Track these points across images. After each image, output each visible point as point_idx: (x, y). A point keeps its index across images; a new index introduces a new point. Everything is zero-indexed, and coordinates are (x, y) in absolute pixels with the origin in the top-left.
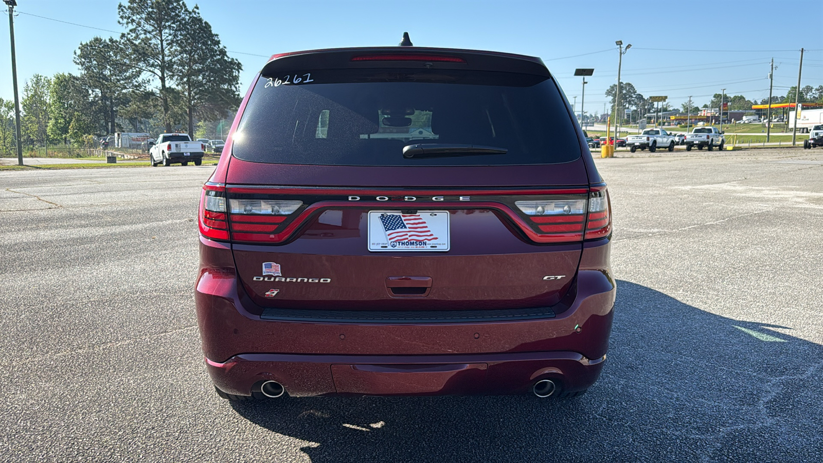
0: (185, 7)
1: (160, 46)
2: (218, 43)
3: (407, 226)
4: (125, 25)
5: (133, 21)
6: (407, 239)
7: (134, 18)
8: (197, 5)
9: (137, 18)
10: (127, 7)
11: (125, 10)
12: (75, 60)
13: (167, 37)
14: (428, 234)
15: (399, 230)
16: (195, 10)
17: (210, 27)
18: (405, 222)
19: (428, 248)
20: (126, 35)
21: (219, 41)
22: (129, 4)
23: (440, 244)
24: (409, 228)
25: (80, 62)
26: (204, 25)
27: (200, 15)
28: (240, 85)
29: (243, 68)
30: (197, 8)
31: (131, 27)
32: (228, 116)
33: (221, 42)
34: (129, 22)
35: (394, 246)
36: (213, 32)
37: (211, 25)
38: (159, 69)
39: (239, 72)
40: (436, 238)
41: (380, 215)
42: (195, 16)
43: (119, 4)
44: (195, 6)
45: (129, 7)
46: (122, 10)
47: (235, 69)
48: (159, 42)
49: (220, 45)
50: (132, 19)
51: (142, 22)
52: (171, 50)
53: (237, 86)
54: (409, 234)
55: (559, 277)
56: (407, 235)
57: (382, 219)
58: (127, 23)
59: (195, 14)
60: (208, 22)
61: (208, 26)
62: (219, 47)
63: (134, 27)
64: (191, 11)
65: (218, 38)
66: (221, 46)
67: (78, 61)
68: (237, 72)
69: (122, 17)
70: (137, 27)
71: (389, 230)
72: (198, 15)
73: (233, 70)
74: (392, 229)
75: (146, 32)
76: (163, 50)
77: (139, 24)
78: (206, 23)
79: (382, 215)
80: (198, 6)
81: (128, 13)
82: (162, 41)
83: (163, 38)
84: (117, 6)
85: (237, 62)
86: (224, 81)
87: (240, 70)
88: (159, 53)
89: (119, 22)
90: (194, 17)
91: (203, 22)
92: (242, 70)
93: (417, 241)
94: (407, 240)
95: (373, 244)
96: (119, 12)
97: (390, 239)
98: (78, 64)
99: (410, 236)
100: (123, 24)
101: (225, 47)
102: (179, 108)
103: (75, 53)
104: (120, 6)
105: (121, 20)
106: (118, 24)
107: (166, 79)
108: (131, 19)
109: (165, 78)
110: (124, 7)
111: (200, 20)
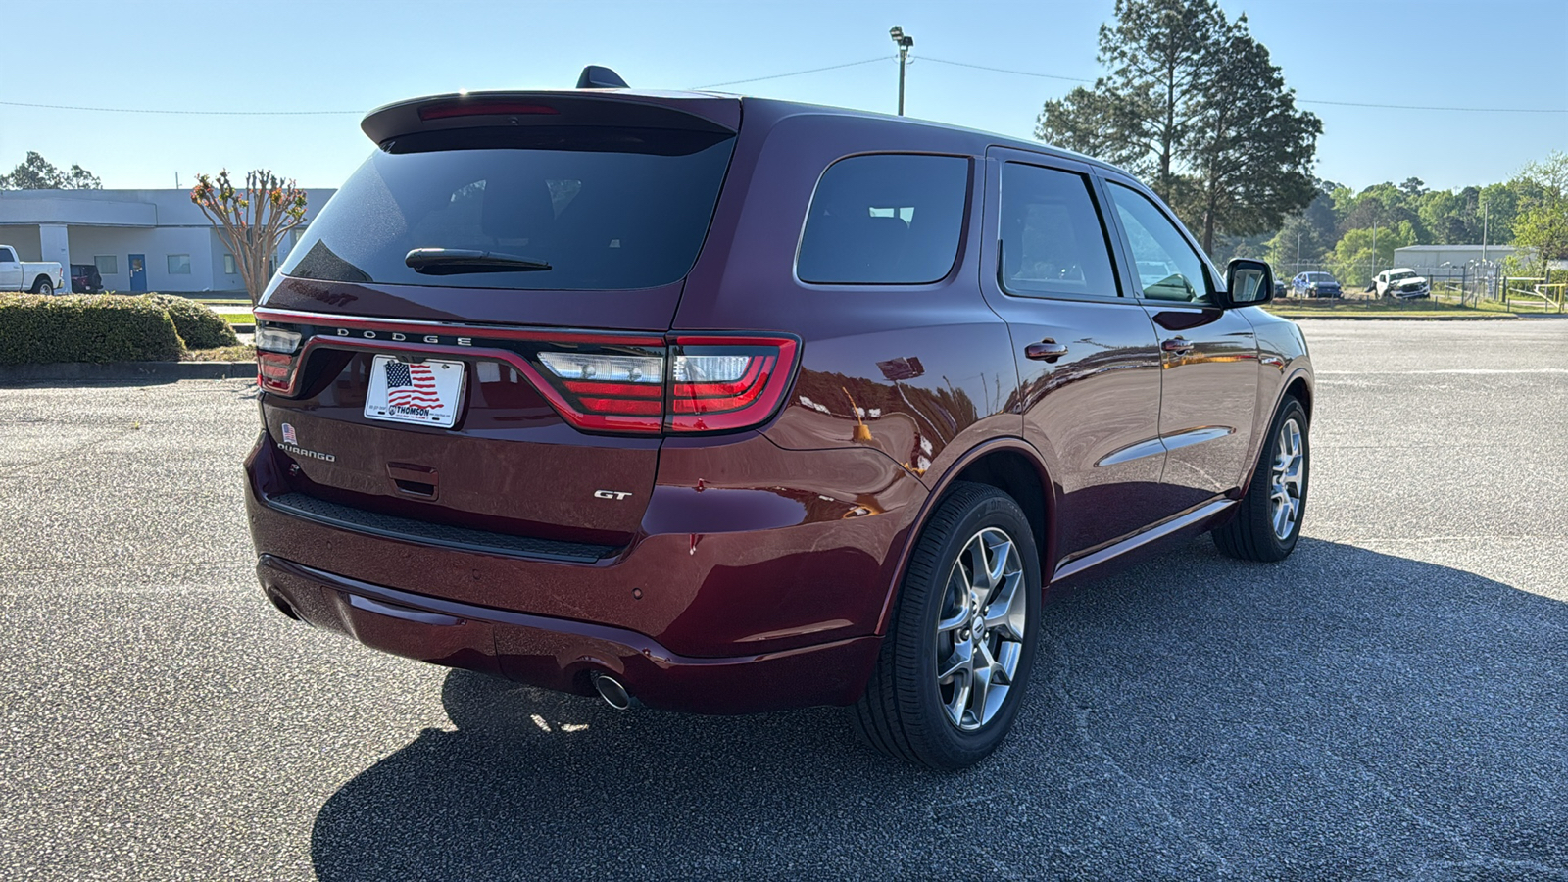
0: (1223, 18)
1: (1167, 97)
2: (1279, 83)
3: (414, 382)
4: (1108, 63)
5: (1123, 54)
6: (408, 402)
7: (1125, 48)
8: (1243, 14)
9: (1131, 48)
10: (1115, 30)
11: (1111, 36)
12: (1037, 132)
13: (1183, 79)
14: (434, 397)
15: (403, 388)
16: (1240, 23)
17: (1267, 54)
18: (412, 376)
19: (428, 420)
20: (1105, 81)
21: (1282, 79)
22: (1121, 24)
23: (443, 416)
24: (415, 386)
25: (1045, 136)
26: (1255, 50)
27: (1249, 32)
28: (1314, 163)
29: (1323, 129)
30: (1244, 19)
31: (1118, 65)
32: (1282, 225)
33: (1284, 82)
34: (1116, 58)
35: (392, 413)
36: (1272, 63)
37: (1269, 50)
38: (1158, 141)
39: (1315, 138)
40: (441, 406)
41: (385, 362)
42: (1237, 35)
43: (1100, 26)
44: (1241, 15)
45: (1120, 31)
46: (1106, 36)
47: (1307, 132)
48: (1167, 90)
49: (1282, 88)
50: (1122, 52)
51: (1140, 55)
52: (1190, 103)
53: (1309, 165)
54: (413, 395)
55: (621, 496)
56: (409, 396)
57: (387, 369)
58: (1113, 59)
59: (1239, 31)
60: (1263, 44)
61: (1262, 52)
62: (1280, 91)
63: (1124, 65)
64: (1232, 26)
65: (1279, 74)
66: (1285, 90)
67: (1041, 134)
68: (1311, 139)
69: (1104, 50)
70: (1129, 65)
71: (392, 386)
72: (1244, 33)
73: (1304, 135)
74: (395, 386)
75: (1143, 72)
76: (1172, 105)
77: (1134, 60)
78: (1259, 46)
79: (389, 364)
80: (1246, 15)
81: (1116, 40)
82: (1171, 87)
83: (1174, 83)
84: (1098, 30)
85: (1312, 118)
86: (1285, 157)
87: (1317, 134)
88: (1161, 112)
89: (1098, 59)
90: (1237, 38)
91: (1254, 45)
92: (1321, 133)
93: (419, 407)
94: (407, 406)
95: (371, 407)
96: (1101, 40)
97: (391, 401)
98: (1042, 139)
99: (413, 399)
100: (1105, 61)
101: (1293, 91)
102: (1188, 212)
103: (1039, 119)
104: (1103, 29)
105: (1101, 54)
106: (1097, 61)
107: (1171, 159)
108: (1119, 51)
109: (1169, 156)
110: (1110, 30)
111: (1248, 42)
